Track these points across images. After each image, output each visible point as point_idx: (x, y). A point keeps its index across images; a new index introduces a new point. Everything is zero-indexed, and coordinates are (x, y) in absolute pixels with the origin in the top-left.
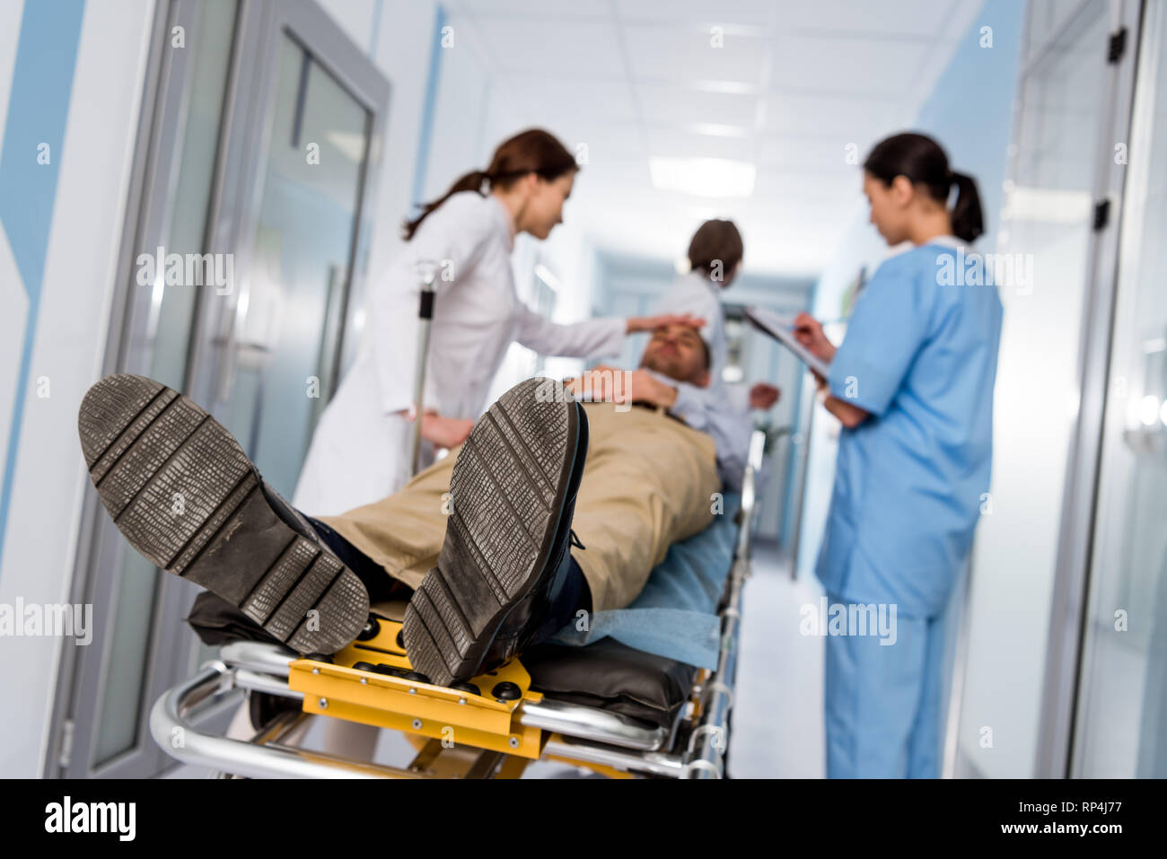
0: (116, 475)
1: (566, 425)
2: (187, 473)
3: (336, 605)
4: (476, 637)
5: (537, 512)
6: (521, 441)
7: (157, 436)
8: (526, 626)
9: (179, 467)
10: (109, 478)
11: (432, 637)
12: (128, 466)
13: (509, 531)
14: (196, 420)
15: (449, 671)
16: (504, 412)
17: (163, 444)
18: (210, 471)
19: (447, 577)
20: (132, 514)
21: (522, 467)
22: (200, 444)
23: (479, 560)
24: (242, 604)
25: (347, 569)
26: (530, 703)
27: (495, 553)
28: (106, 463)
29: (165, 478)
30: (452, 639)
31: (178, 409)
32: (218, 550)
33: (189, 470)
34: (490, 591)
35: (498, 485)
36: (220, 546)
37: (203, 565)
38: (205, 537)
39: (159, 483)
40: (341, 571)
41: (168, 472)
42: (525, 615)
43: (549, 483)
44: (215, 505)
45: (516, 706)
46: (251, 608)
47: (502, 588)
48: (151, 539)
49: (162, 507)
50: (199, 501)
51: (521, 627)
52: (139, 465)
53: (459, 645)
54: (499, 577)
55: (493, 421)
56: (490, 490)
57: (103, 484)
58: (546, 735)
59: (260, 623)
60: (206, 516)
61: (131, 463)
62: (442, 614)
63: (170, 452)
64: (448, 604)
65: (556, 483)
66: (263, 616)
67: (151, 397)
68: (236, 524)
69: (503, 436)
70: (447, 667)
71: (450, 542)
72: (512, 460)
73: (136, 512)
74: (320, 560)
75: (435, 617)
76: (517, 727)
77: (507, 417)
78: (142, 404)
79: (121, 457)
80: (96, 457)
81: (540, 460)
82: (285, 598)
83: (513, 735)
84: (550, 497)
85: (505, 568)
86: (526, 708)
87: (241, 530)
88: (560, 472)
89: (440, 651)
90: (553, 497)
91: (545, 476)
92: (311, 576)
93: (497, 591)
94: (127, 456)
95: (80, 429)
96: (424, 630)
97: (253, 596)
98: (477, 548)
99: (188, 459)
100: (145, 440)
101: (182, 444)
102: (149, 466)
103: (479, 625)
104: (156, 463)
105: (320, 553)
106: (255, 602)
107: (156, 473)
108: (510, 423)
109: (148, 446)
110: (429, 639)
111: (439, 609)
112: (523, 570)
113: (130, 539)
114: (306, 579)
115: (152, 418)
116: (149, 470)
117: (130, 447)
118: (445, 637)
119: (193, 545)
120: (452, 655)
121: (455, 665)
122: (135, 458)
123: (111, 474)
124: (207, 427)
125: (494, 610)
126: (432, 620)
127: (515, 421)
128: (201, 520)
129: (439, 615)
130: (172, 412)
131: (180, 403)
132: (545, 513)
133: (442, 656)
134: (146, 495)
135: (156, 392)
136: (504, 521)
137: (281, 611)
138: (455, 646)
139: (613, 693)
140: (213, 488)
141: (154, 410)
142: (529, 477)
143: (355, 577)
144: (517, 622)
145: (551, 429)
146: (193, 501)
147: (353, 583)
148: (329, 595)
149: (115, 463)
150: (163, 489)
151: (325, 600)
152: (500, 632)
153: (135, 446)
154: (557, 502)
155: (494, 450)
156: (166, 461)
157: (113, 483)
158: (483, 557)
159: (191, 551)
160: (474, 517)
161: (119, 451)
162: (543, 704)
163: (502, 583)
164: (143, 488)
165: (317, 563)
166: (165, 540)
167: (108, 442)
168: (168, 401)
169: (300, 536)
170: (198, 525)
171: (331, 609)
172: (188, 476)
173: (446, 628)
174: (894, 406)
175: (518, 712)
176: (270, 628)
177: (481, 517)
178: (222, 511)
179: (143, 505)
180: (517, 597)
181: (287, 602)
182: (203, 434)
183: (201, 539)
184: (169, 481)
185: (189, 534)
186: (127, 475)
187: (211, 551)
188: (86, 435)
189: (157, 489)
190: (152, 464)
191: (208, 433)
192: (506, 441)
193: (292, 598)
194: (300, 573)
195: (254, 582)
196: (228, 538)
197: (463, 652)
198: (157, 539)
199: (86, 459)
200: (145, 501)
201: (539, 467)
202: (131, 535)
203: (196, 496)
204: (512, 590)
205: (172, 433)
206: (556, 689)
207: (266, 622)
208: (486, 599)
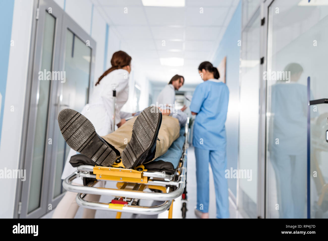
0: (67, 132)
1: (158, 116)
2: (82, 131)
3: (110, 157)
4: (137, 158)
5: (151, 133)
6: (148, 119)
7: (76, 123)
8: (147, 156)
9: (81, 130)
10: (65, 132)
11: (128, 158)
12: (70, 130)
13: (145, 137)
14: (85, 120)
15: (131, 165)
16: (145, 113)
17: (77, 125)
18: (87, 131)
19: (131, 146)
20: (70, 140)
21: (148, 124)
22: (85, 125)
23: (139, 143)
24: (91, 158)
25: (113, 150)
26: (145, 172)
27: (142, 141)
28: (64, 129)
29: (78, 132)
30: (132, 159)
31: (81, 117)
32: (88, 147)
33: (83, 131)
34: (141, 149)
35: (143, 128)
36: (88, 146)
37: (84, 150)
38: (85, 145)
39: (76, 133)
40: (112, 151)
41: (78, 131)
42: (147, 154)
43: (154, 128)
44: (88, 138)
45: (142, 172)
46: (93, 159)
47: (143, 148)
48: (74, 145)
49: (76, 138)
50: (84, 137)
51: (146, 156)
52: (72, 130)
53: (134, 160)
54: (143, 146)
55: (143, 114)
56: (142, 129)
57: (63, 134)
58: (149, 178)
59: (95, 161)
60: (86, 140)
61: (70, 129)
62: (130, 153)
63: (79, 127)
64: (131, 151)
65: (156, 128)
66: (96, 160)
67: (75, 114)
68: (92, 142)
69: (145, 118)
70: (131, 164)
71: (132, 139)
72: (146, 123)
73: (71, 140)
74: (108, 149)
75: (128, 154)
76: (142, 177)
77: (146, 114)
78: (73, 116)
79: (68, 128)
80: (62, 127)
81: (152, 123)
82: (100, 156)
83: (142, 178)
84: (154, 131)
85: (144, 144)
86: (144, 173)
87: (92, 143)
88: (156, 126)
89: (129, 161)
90: (155, 130)
91: (153, 126)
92: (106, 152)
93: (142, 149)
94: (69, 128)
95: (59, 121)
96: (126, 157)
97: (94, 156)
98: (138, 140)
99: (83, 128)
100: (73, 124)
101: (81, 125)
102: (74, 130)
103: (138, 156)
104: (76, 129)
105: (108, 147)
106: (94, 158)
107: (75, 131)
108: (146, 115)
109: (74, 125)
110: (127, 158)
111: (129, 152)
112: (148, 145)
113: (69, 145)
114: (104, 153)
115: (75, 119)
116: (74, 131)
117: (70, 125)
118: (130, 158)
119: (83, 146)
120: (132, 162)
121: (132, 164)
122: (71, 128)
123: (66, 131)
124: (87, 122)
125: (141, 153)
126: (128, 155)
127: (147, 115)
128: (85, 141)
129: (129, 153)
130: (79, 118)
131: (81, 116)
132: (153, 134)
133: (130, 162)
134: (73, 136)
135: (76, 113)
136: (144, 135)
137: (99, 159)
138: (133, 160)
139: (162, 168)
140: (87, 134)
141: (75, 118)
142: (150, 126)
143: (114, 152)
144: (145, 155)
145: (155, 117)
146: (83, 137)
147: (114, 153)
148: (109, 156)
149: (67, 129)
150: (77, 135)
151: (108, 157)
152: (142, 158)
153: (71, 125)
154: (156, 132)
155: (143, 120)
156: (78, 129)
157: (66, 133)
158: (139, 142)
159: (82, 148)
160: (138, 134)
161: (68, 126)
162: (147, 172)
163: (144, 147)
164: (73, 135)
165: (107, 149)
166: (77, 145)
167: (65, 124)
168: (79, 116)
169: (104, 144)
170: (84, 142)
171: (109, 158)
172: (82, 132)
173: (131, 156)
174: (201, 110)
175: (142, 174)
176: (97, 163)
177: (139, 134)
178: (89, 139)
179: (72, 138)
180: (146, 150)
181: (101, 157)
182: (86, 123)
183: (84, 145)
184: (78, 133)
185: (82, 144)
186: (69, 132)
187: (86, 147)
188: (60, 122)
189: (76, 135)
190: (75, 129)
191: (87, 123)
192: (145, 119)
193: (101, 156)
194: (103, 151)
195: (94, 153)
196: (90, 145)
197: (134, 161)
198: (75, 145)
199: (60, 128)
200: (73, 137)
201: (152, 124)
202: (69, 144)
203: (84, 136)
204: (145, 149)
205: (79, 123)
206: (150, 168)
207: (96, 161)
208: (140, 151)
